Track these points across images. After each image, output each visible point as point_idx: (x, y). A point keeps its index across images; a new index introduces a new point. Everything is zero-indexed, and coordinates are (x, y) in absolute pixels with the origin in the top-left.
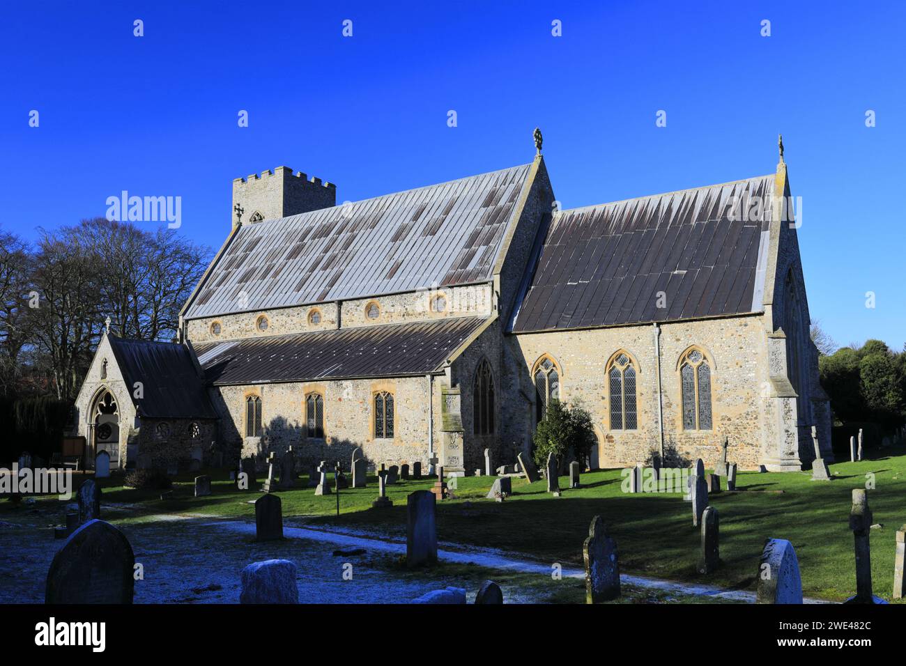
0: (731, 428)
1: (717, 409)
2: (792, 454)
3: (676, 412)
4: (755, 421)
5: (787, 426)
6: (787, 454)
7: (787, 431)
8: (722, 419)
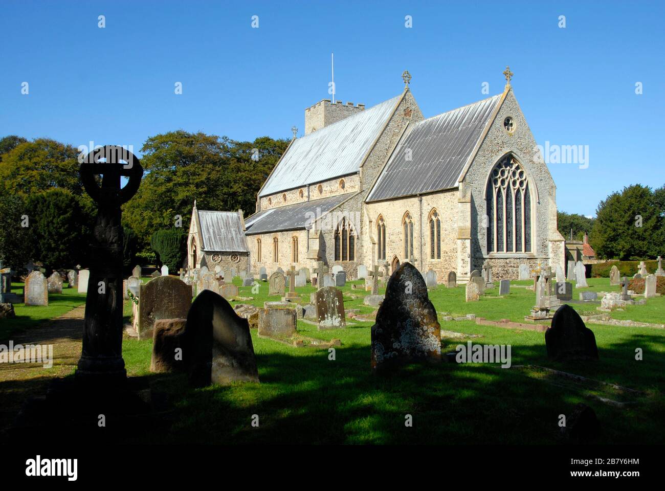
0: (447, 258)
1: (443, 247)
2: (466, 274)
3: (427, 249)
4: (456, 254)
5: (463, 256)
6: (462, 274)
7: (463, 260)
8: (444, 253)
